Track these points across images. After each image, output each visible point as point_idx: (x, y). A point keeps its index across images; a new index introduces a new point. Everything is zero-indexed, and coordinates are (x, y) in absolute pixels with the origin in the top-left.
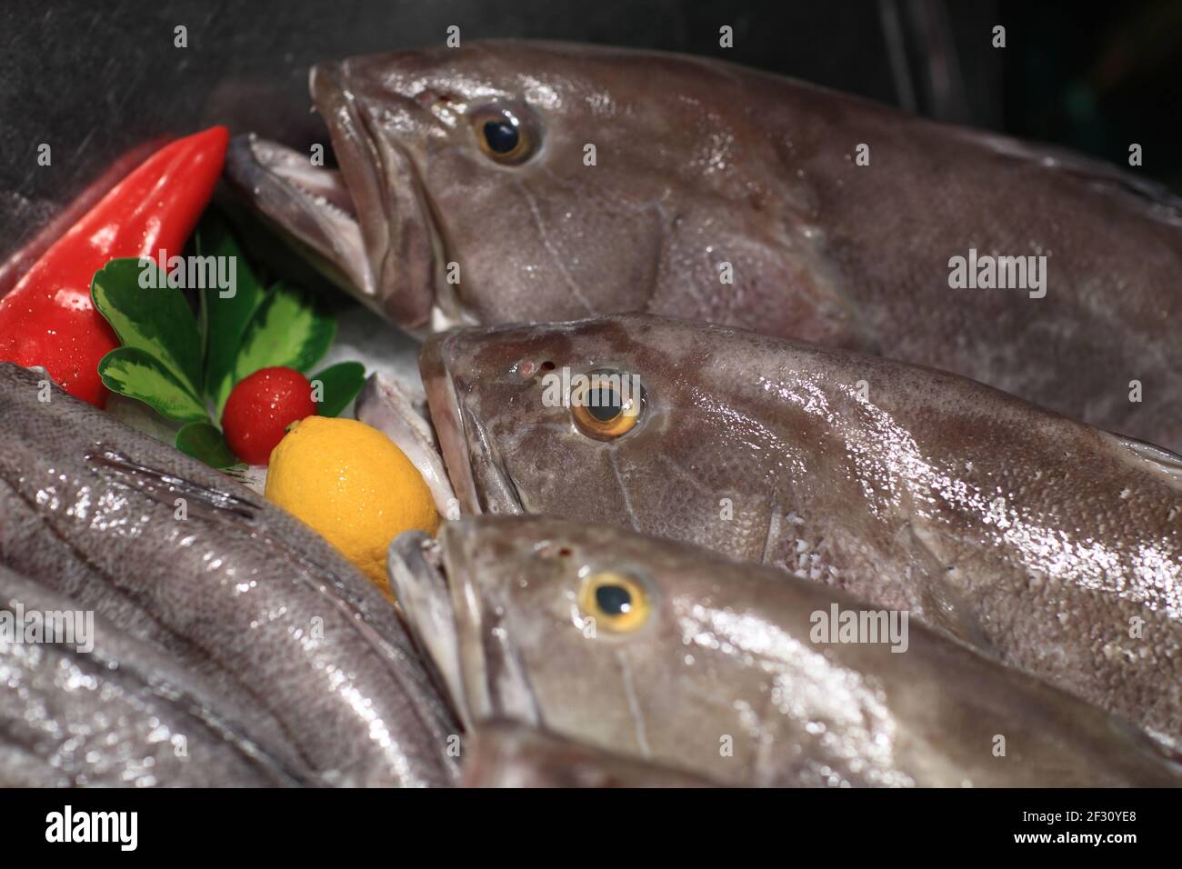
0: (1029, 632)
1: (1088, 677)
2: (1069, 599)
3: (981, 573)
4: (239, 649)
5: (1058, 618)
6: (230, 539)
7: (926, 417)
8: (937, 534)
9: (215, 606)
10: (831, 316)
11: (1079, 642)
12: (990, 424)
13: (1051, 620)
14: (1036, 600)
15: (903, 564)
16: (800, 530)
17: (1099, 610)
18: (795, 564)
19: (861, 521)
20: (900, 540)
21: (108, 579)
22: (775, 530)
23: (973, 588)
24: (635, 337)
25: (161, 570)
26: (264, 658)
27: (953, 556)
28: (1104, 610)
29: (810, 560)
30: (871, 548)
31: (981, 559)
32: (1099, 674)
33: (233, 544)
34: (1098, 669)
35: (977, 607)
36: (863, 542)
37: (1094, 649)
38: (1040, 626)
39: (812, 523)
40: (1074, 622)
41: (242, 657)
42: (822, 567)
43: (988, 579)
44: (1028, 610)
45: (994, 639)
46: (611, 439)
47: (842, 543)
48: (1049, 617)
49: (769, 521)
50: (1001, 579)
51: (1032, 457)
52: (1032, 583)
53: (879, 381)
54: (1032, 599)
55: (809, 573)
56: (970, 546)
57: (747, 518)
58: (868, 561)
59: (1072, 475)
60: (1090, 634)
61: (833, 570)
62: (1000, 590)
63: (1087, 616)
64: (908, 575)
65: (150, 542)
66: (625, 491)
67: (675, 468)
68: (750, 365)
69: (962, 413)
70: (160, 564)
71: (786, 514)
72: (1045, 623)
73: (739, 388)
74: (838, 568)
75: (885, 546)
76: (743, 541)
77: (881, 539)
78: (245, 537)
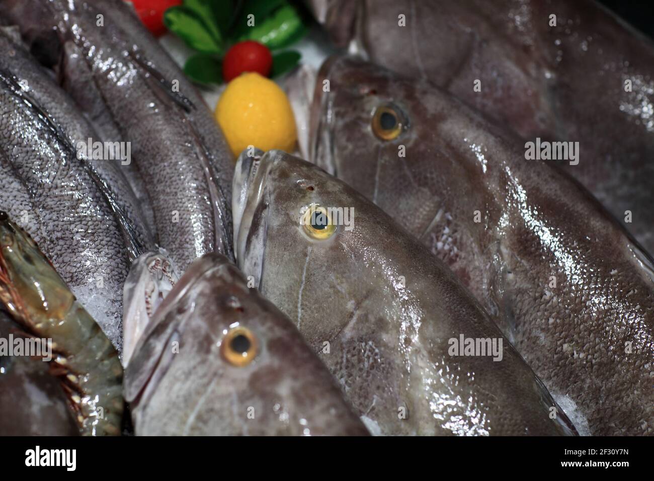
0: (532, 320)
1: (550, 356)
2: (558, 313)
3: (523, 281)
4: (151, 173)
5: (549, 320)
6: (172, 119)
7: (534, 192)
8: (511, 253)
9: (150, 148)
10: (542, 120)
11: (553, 337)
12: (565, 208)
13: (545, 319)
14: (543, 306)
15: (488, 260)
16: (449, 223)
17: (570, 325)
18: (440, 238)
19: (478, 231)
20: (491, 248)
21: (112, 116)
22: (438, 218)
23: (516, 287)
24: (418, 95)
25: (135, 121)
26: (159, 181)
27: (514, 266)
28: (573, 326)
29: (447, 239)
30: (477, 246)
31: (526, 275)
32: (556, 356)
33: (172, 121)
34: (556, 354)
35: (514, 297)
36: (474, 241)
37: (559, 343)
38: (538, 320)
39: (455, 222)
40: (555, 325)
41: (152, 177)
42: (451, 245)
43: (525, 285)
44: (536, 309)
45: (516, 317)
46: (383, 140)
47: (465, 238)
48: (545, 317)
49: (437, 212)
50: (531, 288)
51: (577, 234)
52: (544, 297)
53: (520, 165)
54: (541, 305)
55: (444, 245)
56: (523, 265)
57: (428, 206)
58: (472, 251)
59: (592, 251)
60: (560, 335)
61: (455, 249)
62: (528, 294)
63: (563, 325)
64: (488, 267)
65: (136, 106)
66: (379, 169)
67: (406, 167)
68: (462, 131)
69: (554, 197)
70: (136, 118)
71: (446, 212)
72: (542, 320)
73: (451, 141)
74: (458, 249)
75: (483, 247)
76: (421, 216)
77: (482, 243)
78: (180, 120)
